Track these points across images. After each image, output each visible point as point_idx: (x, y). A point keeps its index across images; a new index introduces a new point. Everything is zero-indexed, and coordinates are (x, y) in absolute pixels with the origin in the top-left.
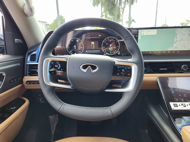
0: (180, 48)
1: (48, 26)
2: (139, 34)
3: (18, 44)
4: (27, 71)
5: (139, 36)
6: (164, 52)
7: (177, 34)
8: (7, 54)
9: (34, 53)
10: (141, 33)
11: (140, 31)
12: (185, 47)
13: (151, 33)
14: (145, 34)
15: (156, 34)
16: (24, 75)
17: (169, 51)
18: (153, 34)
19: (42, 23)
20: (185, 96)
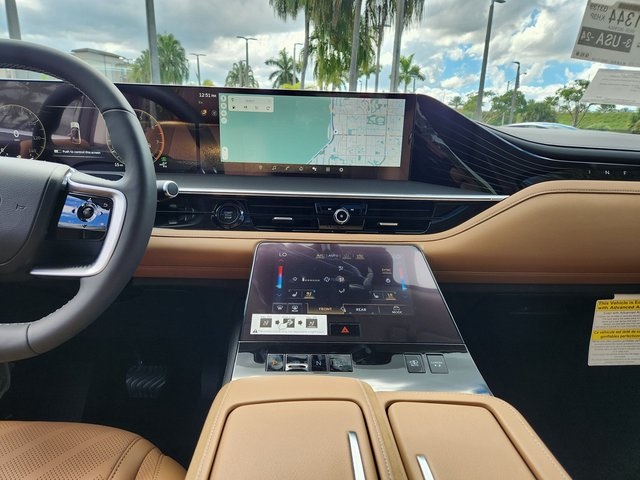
2: (222, 106)
5: (221, 113)
6: (301, 169)
7: (333, 115)
10: (226, 103)
13: (256, 108)
14: (240, 108)
15: (271, 110)
17: (315, 166)
18: (262, 109)
19: (101, 58)
20: (309, 296)
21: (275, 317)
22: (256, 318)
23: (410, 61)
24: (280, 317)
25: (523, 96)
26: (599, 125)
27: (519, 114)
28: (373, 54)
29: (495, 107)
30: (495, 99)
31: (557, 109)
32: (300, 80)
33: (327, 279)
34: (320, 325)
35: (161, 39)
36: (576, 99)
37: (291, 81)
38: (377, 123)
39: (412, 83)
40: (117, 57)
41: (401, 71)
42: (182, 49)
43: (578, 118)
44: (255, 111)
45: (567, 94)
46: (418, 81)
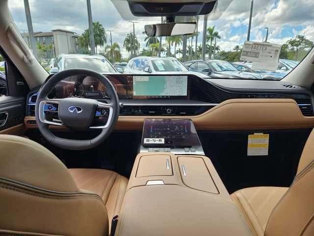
0: (170, 93)
1: (76, 39)
3: (20, 86)
4: (28, 111)
5: (134, 82)
6: (157, 97)
7: (166, 81)
8: (9, 95)
9: (35, 95)
10: (135, 79)
11: (134, 77)
12: (174, 93)
13: (144, 80)
14: (139, 80)
15: (148, 80)
16: (25, 115)
17: (161, 96)
19: (65, 33)
20: (159, 133)
21: (150, 139)
22: (145, 140)
23: (213, 30)
24: (152, 139)
31: (288, 50)
32: (159, 41)
33: (165, 129)
34: (163, 141)
35: (94, 24)
36: (297, 45)
37: (155, 41)
38: (179, 83)
39: (214, 40)
40: (72, 33)
41: (208, 34)
42: (103, 28)
45: (292, 43)
46: (217, 39)
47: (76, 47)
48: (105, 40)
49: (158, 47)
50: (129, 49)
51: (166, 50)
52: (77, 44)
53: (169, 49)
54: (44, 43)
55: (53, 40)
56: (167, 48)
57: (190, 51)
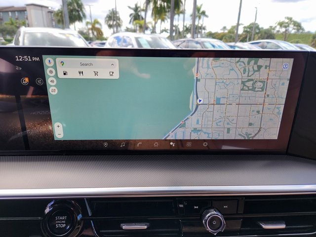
0: (210, 131)
1: (52, 14)
2: (49, 72)
5: (49, 81)
6: (156, 145)
7: (198, 80)
11: (48, 60)
12: (229, 130)
13: (96, 73)
14: (73, 74)
15: (116, 76)
18: (104, 75)
19: (40, 8)
23: (201, 7)
25: (258, 26)
26: (297, 40)
27: (256, 35)
28: (182, 3)
29: (244, 31)
30: (245, 27)
31: (275, 32)
32: (144, 18)
36: (285, 27)
37: (139, 18)
38: (253, 89)
39: (201, 19)
40: (47, 7)
41: (197, 13)
43: (286, 37)
44: (94, 77)
45: (281, 24)
46: (205, 18)
47: (52, 23)
48: (84, 16)
49: (143, 25)
50: (110, 26)
51: (151, 28)
52: (52, 20)
53: (154, 28)
54: (17, 19)
55: (27, 16)
56: (153, 27)
57: (176, 30)
